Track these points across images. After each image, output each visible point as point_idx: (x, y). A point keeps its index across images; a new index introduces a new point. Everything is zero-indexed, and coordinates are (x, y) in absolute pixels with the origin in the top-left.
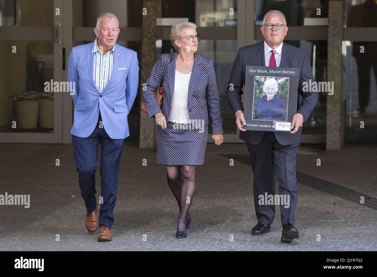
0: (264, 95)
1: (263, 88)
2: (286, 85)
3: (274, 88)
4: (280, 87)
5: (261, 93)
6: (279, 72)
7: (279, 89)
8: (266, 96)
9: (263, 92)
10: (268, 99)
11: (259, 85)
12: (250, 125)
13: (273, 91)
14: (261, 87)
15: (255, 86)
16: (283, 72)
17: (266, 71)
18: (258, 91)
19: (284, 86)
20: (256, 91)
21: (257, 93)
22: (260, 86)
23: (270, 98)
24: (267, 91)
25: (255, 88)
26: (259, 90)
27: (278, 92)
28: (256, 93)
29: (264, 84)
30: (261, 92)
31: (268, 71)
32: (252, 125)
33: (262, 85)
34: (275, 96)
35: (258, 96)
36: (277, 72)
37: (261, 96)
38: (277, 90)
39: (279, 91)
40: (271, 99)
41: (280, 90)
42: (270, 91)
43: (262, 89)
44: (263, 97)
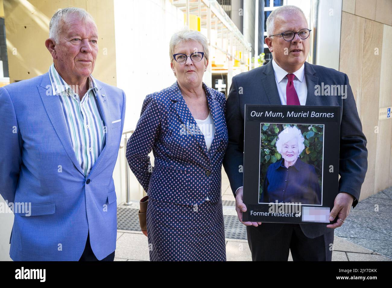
0: (279, 158)
1: (277, 145)
2: (318, 138)
3: (298, 145)
4: (307, 142)
5: (273, 155)
6: (304, 115)
7: (306, 147)
8: (282, 160)
9: (277, 152)
10: (287, 165)
11: (269, 139)
12: (255, 214)
13: (295, 150)
14: (272, 143)
15: (262, 141)
16: (313, 115)
17: (280, 114)
18: (267, 151)
19: (315, 141)
20: (264, 151)
21: (266, 155)
22: (270, 141)
23: (289, 162)
24: (285, 150)
25: (262, 146)
26: (269, 149)
27: (304, 152)
28: (263, 155)
29: (278, 138)
30: (273, 152)
31: (285, 114)
32: (259, 214)
33: (274, 141)
34: (299, 159)
35: (267, 160)
36: (300, 115)
37: (274, 160)
38: (301, 148)
39: (307, 149)
40: (292, 164)
41: (308, 147)
42: (290, 150)
43: (275, 147)
44: (278, 161)
